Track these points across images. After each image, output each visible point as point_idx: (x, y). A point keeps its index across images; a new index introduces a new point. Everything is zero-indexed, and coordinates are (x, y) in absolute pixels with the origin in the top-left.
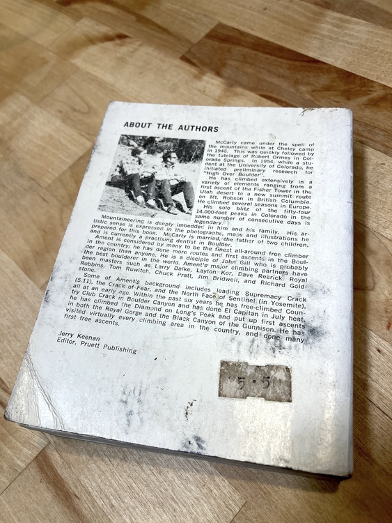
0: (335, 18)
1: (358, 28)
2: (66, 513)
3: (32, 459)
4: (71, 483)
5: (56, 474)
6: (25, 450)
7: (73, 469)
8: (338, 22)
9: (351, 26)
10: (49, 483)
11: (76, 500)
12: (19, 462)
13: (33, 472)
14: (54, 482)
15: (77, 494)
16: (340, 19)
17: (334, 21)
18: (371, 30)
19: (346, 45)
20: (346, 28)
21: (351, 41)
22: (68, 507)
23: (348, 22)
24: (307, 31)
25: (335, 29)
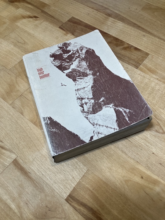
0: (112, 20)
1: (119, 24)
2: (26, 178)
3: (11, 162)
4: (27, 169)
5: (21, 167)
6: (8, 159)
7: (27, 164)
8: (113, 21)
9: (117, 23)
10: (19, 169)
11: (29, 174)
12: (6, 163)
13: (12, 166)
14: (20, 169)
15: (29, 172)
16: (114, 21)
17: (112, 21)
18: (123, 25)
19: (116, 29)
20: (116, 24)
21: (117, 28)
22: (27, 176)
23: (116, 22)
24: (103, 23)
25: (112, 24)
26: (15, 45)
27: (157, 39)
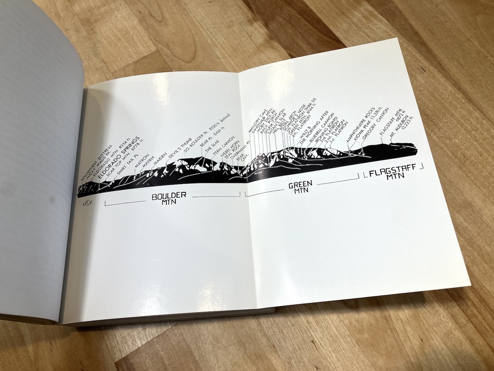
1: (379, 24)
8: (368, 14)
9: (375, 21)
16: (371, 13)
17: (365, 12)
18: (388, 30)
20: (371, 21)
23: (375, 17)
26: (142, 21)
27: (450, 88)
